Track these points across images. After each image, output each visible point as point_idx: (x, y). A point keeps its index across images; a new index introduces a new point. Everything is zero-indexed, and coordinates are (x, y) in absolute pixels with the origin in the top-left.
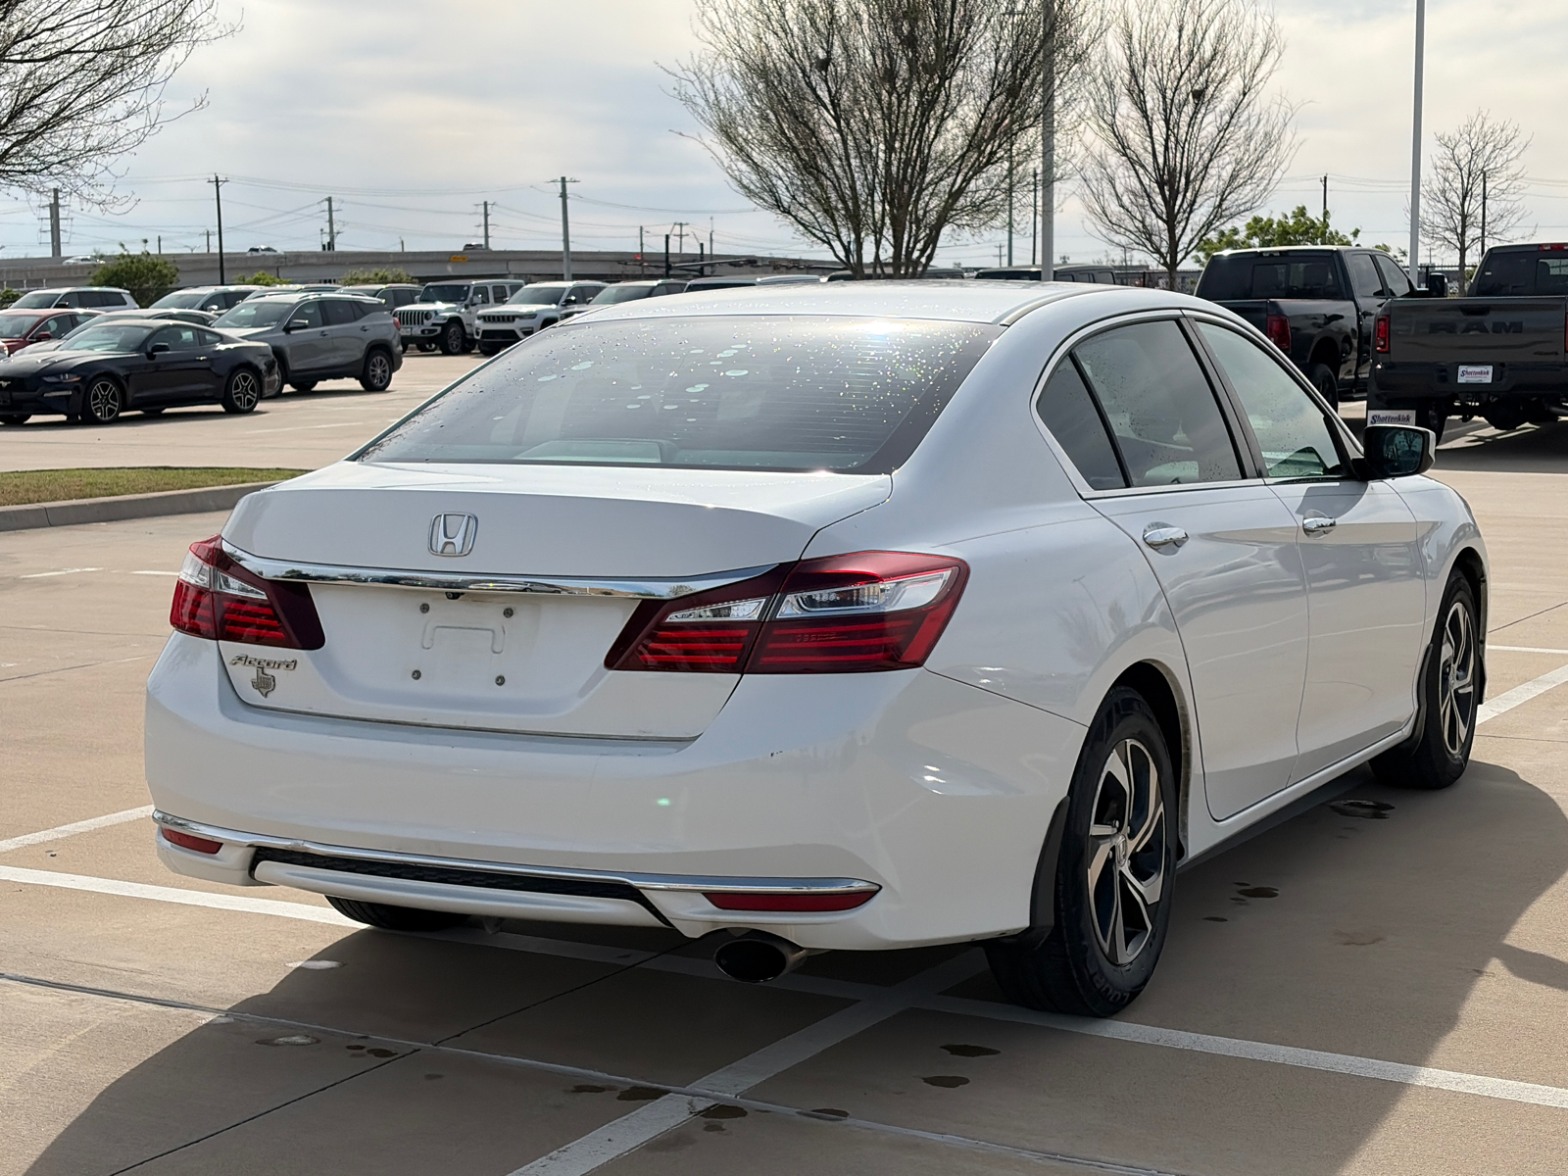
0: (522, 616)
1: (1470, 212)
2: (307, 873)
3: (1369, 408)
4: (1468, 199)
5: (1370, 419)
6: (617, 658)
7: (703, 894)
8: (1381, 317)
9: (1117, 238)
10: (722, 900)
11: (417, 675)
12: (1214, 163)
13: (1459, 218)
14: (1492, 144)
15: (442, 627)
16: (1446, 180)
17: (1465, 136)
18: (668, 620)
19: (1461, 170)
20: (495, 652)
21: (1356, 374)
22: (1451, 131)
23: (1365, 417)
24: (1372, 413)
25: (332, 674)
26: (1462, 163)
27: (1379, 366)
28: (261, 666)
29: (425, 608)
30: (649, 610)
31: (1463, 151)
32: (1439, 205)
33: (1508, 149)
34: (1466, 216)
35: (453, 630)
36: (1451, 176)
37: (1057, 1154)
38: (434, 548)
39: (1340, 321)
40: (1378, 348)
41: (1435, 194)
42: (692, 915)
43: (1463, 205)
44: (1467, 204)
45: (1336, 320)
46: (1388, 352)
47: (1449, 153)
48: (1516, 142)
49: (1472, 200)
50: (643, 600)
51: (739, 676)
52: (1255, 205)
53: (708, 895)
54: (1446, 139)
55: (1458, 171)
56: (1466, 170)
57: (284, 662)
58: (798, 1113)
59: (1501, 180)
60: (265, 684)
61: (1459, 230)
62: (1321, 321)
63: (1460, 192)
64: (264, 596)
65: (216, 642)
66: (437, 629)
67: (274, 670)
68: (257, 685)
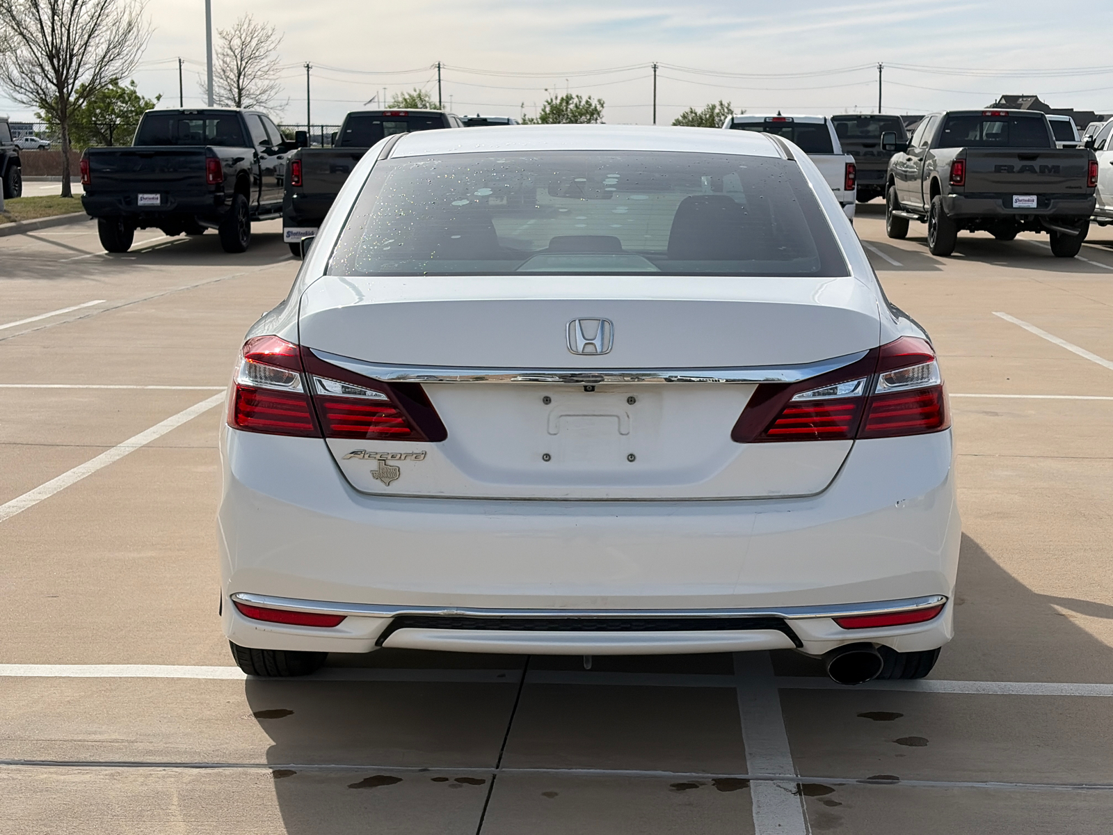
0: (645, 403)
1: (244, 87)
3: (284, 226)
4: (242, 77)
5: (285, 234)
6: (741, 433)
7: (833, 619)
8: (294, 160)
9: (19, 96)
10: (847, 623)
11: (547, 457)
12: (92, 42)
13: (237, 90)
14: (257, 39)
15: (568, 415)
16: (224, 62)
17: (237, 32)
18: (793, 400)
19: (236, 57)
20: (622, 434)
21: (258, 201)
22: (229, 28)
23: (281, 232)
24: (287, 229)
25: (463, 461)
26: (237, 52)
27: (295, 196)
28: (383, 459)
29: (547, 401)
30: (766, 393)
31: (236, 42)
32: (221, 81)
33: (268, 43)
34: (242, 89)
36: (228, 60)
37: (1083, 785)
38: (574, 349)
39: (241, 162)
40: (293, 183)
41: (219, 73)
42: (826, 637)
43: (238, 81)
44: (241, 81)
45: (240, 161)
46: (301, 186)
47: (227, 43)
48: (273, 38)
49: (245, 79)
50: (760, 384)
51: (852, 441)
52: (123, 75)
53: (836, 619)
54: (225, 33)
55: (234, 57)
56: (239, 57)
57: (412, 454)
58: (857, 781)
59: (263, 65)
60: (387, 473)
61: (237, 99)
62: (231, 163)
63: (236, 72)
64: (383, 397)
65: (322, 440)
66: (562, 418)
67: (399, 461)
68: (378, 475)
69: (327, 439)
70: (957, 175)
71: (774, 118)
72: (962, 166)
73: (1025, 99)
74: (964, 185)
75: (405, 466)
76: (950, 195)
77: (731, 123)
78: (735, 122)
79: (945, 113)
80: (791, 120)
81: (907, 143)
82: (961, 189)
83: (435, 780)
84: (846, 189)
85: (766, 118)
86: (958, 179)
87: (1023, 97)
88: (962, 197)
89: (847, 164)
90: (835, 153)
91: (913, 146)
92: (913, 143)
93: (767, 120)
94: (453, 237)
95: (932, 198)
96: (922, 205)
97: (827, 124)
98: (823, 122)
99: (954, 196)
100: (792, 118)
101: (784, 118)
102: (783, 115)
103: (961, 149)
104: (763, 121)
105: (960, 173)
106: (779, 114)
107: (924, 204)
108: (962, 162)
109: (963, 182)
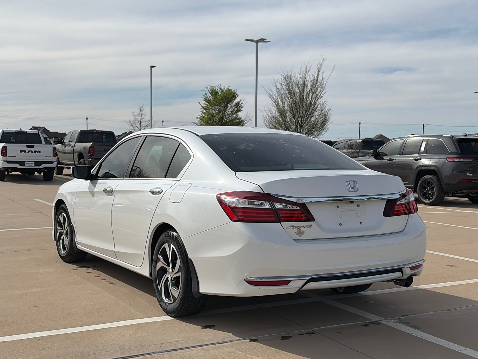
0: (362, 206)
2: (325, 283)
11: (341, 224)
15: (344, 211)
20: (357, 216)
25: (321, 227)
28: (298, 227)
29: (338, 207)
35: (346, 212)
38: (349, 190)
50: (387, 199)
57: (308, 226)
60: (300, 233)
64: (298, 208)
65: (279, 223)
66: (343, 212)
67: (304, 228)
68: (297, 233)
69: (281, 223)
70: (91, 152)
71: (19, 131)
72: (93, 149)
73: (41, 128)
74: (94, 155)
75: (306, 230)
76: (89, 159)
77: (2, 133)
78: (4, 132)
79: (80, 131)
80: (26, 132)
81: (63, 141)
82: (93, 157)
83: (300, 334)
84: (53, 157)
85: (16, 131)
86: (92, 153)
87: (40, 127)
88: (94, 160)
89: (53, 148)
90: (43, 143)
91: (65, 142)
92: (65, 141)
93: (17, 132)
94: (262, 159)
95: (79, 160)
96: (73, 163)
97: (39, 133)
98: (38, 133)
99: (91, 159)
100: (26, 131)
101: (23, 131)
102: (22, 130)
103: (92, 143)
104: (15, 132)
105: (92, 151)
106: (21, 129)
107: (75, 162)
108: (93, 148)
109: (93, 155)
